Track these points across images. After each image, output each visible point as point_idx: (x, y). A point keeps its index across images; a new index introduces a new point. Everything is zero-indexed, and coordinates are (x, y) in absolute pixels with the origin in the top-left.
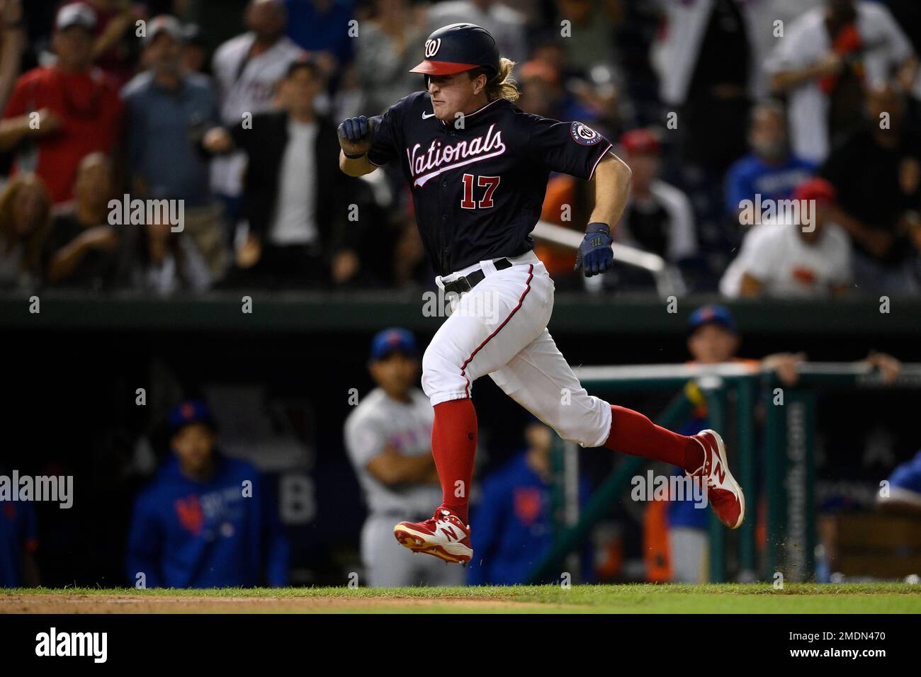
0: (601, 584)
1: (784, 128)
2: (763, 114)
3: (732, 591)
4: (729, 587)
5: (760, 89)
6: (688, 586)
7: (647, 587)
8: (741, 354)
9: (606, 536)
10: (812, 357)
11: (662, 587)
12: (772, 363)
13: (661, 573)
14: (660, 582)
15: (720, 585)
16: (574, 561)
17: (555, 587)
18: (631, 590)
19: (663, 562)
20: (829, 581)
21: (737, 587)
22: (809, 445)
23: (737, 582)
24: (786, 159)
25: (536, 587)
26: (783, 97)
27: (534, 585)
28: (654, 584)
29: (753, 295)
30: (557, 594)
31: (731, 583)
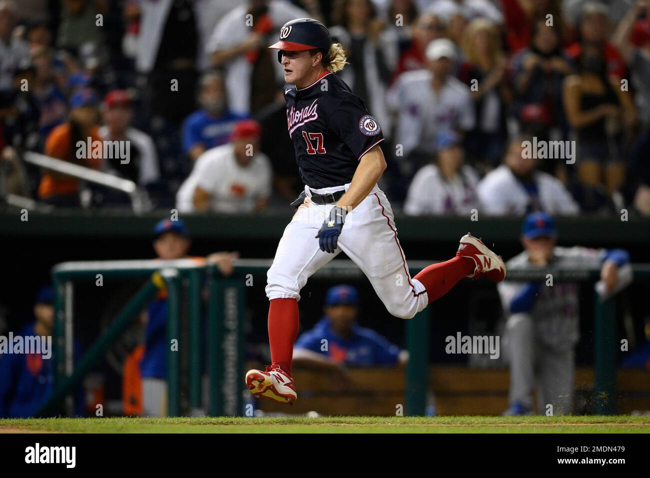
0: (91, 417)
1: (223, 90)
2: (209, 80)
3: (185, 422)
4: (183, 419)
5: (205, 63)
6: (154, 419)
7: (123, 419)
8: (191, 253)
9: (93, 383)
10: (243, 255)
11: (135, 420)
12: (215, 259)
13: (135, 410)
14: (134, 416)
15: (177, 418)
16: (70, 401)
17: (58, 419)
18: (112, 422)
19: (135, 402)
20: (254, 416)
21: (188, 419)
22: (240, 318)
23: (189, 416)
24: (225, 114)
25: (43, 420)
27: (42, 418)
28: (129, 417)
30: (59, 424)
31: (184, 416)
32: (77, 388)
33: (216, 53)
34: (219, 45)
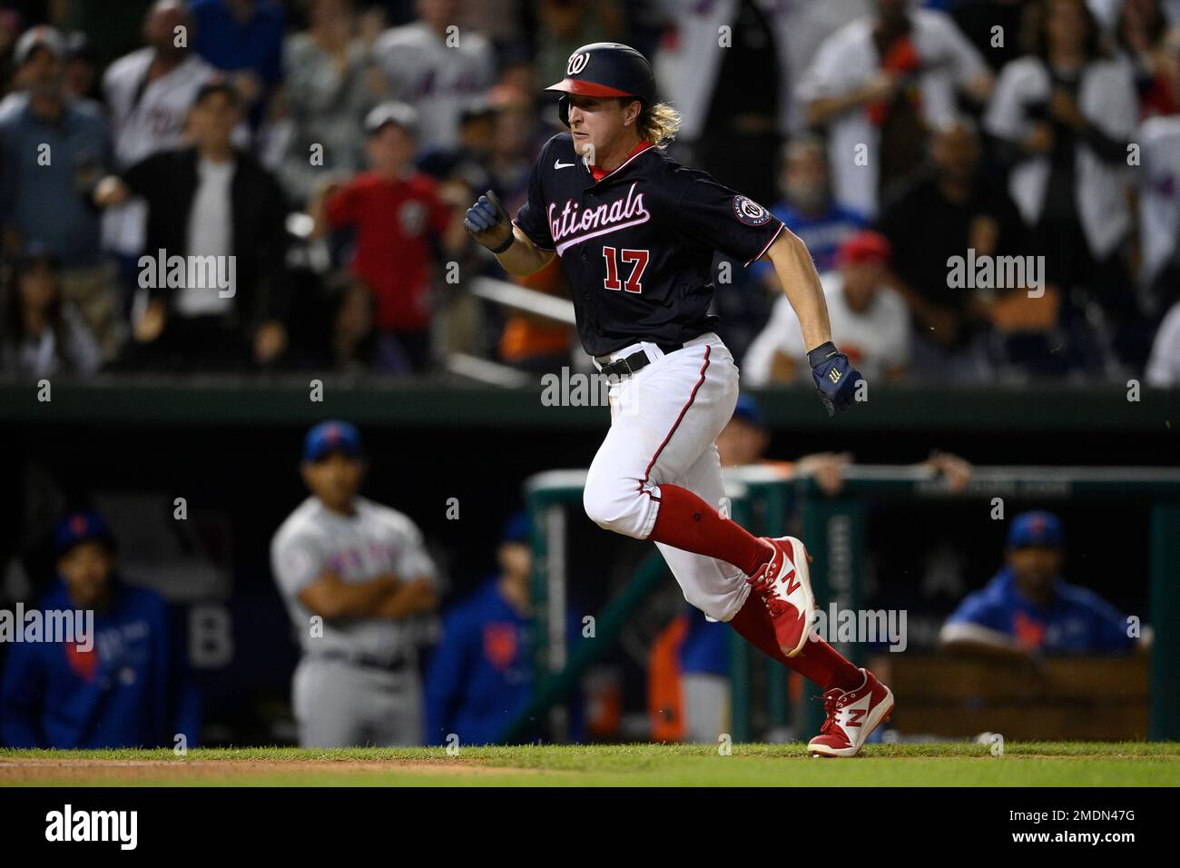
0: (595, 744)
1: (824, 168)
2: (798, 151)
3: (760, 753)
4: (755, 747)
5: (794, 120)
6: (705, 748)
7: (652, 748)
8: (770, 454)
9: (600, 684)
10: (861, 458)
11: (671, 749)
12: (811, 466)
13: (672, 731)
14: (669, 743)
15: (745, 746)
16: (559, 716)
17: (537, 748)
18: (632, 752)
19: (673, 716)
20: (880, 741)
21: (765, 748)
22: (856, 569)
23: (766, 742)
24: (827, 210)
25: (513, 748)
26: (822, 130)
27: (509, 745)
28: (661, 743)
29: (786, 379)
30: (539, 756)
31: (758, 743)
32: (571, 693)
33: (816, 104)
34: (823, 88)
